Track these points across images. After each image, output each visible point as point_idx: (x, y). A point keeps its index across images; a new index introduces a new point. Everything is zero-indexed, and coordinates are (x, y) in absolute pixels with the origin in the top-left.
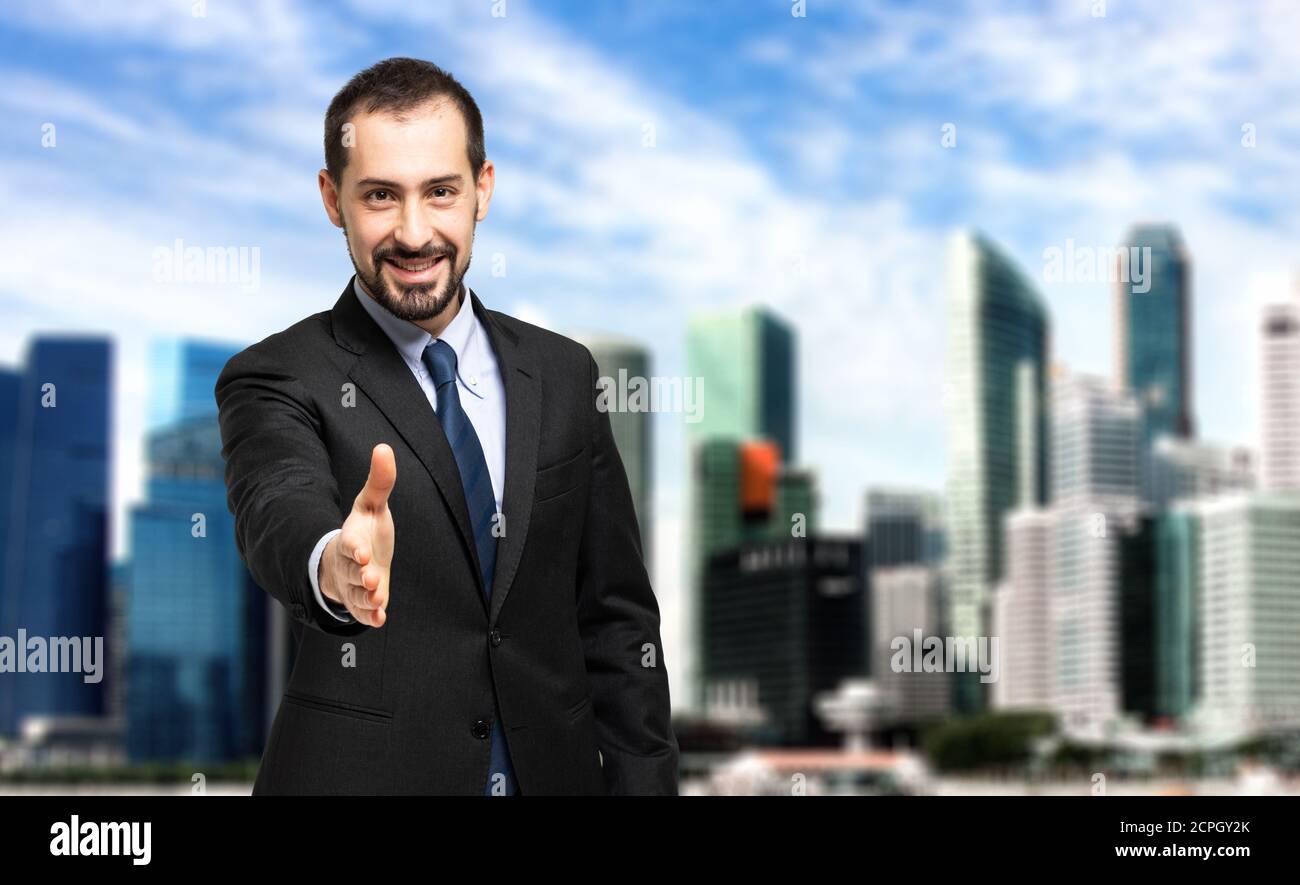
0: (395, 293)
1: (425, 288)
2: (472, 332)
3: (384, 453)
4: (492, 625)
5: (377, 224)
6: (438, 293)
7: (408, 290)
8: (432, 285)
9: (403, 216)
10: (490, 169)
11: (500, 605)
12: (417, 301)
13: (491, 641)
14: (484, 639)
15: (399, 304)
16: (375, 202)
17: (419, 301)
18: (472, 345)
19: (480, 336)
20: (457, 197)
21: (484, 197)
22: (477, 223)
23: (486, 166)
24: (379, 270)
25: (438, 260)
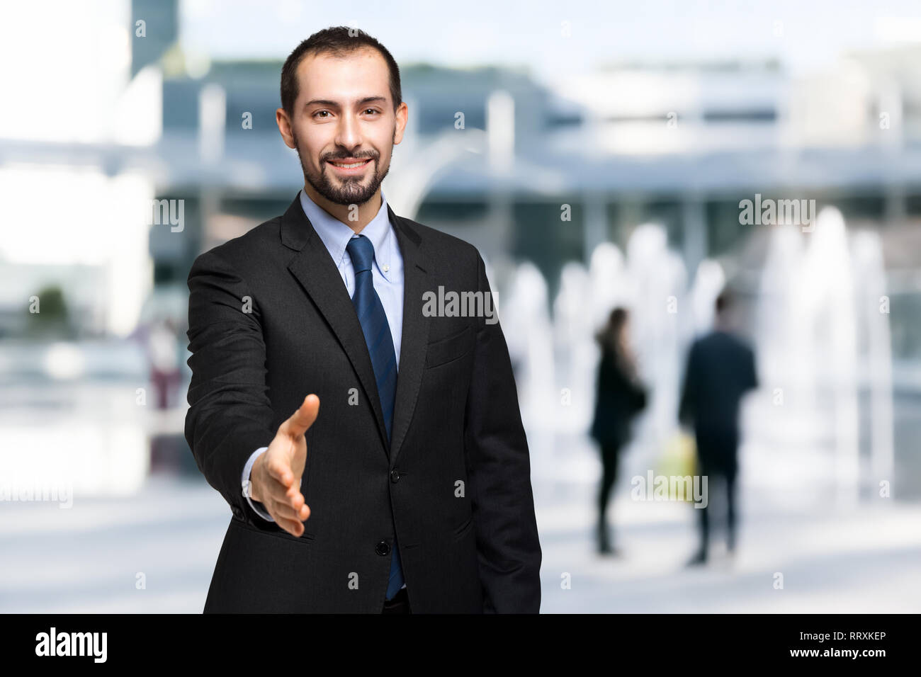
0: (336, 184)
1: (357, 179)
2: (387, 233)
3: (312, 400)
4: (392, 466)
5: (322, 134)
6: (366, 183)
7: (345, 180)
8: (361, 178)
9: (341, 129)
10: (405, 108)
11: (398, 450)
12: (351, 188)
13: (391, 478)
14: (386, 478)
15: (338, 191)
16: (319, 118)
17: (353, 190)
18: (387, 241)
19: (392, 238)
20: (383, 116)
21: (400, 127)
22: (395, 146)
23: (402, 106)
24: (323, 170)
25: (368, 161)
